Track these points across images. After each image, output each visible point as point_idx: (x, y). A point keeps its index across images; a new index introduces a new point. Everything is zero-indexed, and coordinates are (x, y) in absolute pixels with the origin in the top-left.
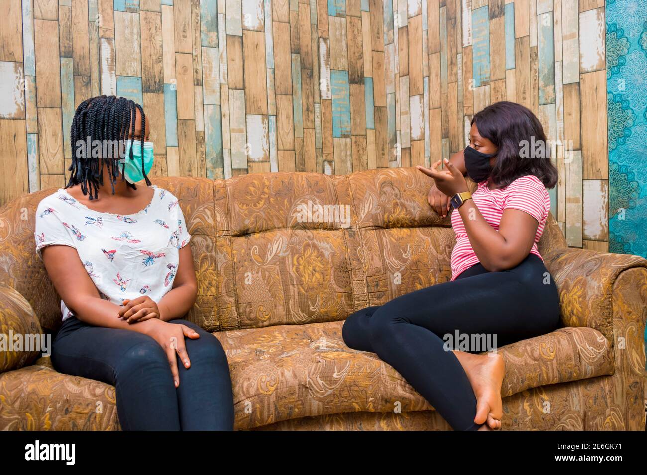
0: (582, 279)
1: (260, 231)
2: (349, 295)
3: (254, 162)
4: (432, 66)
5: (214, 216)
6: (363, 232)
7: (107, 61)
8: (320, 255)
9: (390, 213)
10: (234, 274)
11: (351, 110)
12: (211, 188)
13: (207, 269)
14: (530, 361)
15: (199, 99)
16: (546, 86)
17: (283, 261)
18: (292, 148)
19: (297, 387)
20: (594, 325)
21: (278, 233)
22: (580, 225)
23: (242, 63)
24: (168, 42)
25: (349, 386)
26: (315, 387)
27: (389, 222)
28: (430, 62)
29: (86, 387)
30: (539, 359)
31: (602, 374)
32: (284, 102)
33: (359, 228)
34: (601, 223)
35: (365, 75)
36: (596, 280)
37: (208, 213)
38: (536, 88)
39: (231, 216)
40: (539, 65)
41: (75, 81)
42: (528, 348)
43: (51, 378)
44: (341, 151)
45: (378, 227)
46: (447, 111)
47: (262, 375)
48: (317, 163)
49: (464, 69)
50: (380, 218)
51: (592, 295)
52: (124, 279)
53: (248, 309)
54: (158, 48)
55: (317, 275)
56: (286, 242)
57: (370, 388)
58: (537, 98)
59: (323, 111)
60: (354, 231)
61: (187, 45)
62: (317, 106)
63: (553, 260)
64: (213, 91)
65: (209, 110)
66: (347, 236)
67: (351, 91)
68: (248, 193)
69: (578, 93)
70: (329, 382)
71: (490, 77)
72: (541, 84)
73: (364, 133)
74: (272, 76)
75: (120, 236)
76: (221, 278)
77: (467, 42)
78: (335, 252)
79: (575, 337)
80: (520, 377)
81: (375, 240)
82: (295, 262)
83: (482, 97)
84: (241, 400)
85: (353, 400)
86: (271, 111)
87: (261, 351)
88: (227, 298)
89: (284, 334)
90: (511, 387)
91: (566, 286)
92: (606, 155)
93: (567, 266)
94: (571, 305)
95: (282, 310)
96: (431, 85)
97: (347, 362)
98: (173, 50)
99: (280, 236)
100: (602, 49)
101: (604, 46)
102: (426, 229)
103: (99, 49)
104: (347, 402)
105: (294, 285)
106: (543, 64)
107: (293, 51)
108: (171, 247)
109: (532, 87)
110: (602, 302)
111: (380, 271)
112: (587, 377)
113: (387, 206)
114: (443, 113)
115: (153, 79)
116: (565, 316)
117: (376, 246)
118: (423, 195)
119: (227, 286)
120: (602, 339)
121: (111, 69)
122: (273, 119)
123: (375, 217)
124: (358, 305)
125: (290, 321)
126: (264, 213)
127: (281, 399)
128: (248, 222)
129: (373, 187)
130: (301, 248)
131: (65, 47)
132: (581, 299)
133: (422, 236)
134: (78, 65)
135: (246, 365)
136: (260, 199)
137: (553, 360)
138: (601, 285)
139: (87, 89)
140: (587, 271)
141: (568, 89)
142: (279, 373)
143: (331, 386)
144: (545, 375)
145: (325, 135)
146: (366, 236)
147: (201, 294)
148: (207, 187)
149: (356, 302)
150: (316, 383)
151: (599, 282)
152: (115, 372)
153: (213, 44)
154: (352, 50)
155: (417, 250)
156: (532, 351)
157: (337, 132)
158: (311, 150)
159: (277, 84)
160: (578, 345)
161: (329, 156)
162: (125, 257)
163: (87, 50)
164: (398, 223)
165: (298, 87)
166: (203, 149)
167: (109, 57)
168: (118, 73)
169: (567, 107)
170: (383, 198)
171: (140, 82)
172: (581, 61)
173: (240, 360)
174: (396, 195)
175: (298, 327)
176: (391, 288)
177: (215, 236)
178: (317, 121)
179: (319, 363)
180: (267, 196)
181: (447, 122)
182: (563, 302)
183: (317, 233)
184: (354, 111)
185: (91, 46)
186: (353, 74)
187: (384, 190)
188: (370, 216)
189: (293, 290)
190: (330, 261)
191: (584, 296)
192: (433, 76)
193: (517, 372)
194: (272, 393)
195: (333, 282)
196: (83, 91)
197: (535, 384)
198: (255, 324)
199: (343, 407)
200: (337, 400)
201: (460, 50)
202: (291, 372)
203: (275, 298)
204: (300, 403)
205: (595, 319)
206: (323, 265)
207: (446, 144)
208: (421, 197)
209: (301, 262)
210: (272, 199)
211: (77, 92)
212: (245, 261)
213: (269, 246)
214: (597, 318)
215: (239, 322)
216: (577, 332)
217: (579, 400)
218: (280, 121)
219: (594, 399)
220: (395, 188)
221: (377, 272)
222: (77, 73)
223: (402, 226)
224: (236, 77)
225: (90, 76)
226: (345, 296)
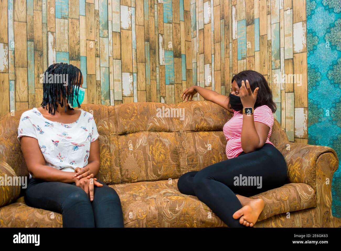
0: (300, 158)
1: (133, 133)
2: (178, 166)
3: (126, 97)
4: (216, 49)
5: (109, 125)
6: (185, 134)
7: (51, 43)
8: (163, 145)
9: (199, 124)
10: (119, 155)
11: (175, 71)
12: (107, 110)
13: (105, 152)
14: (276, 201)
15: (98, 64)
16: (276, 60)
17: (144, 148)
18: (145, 89)
19: (157, 215)
20: (306, 182)
21: (142, 134)
22: (293, 130)
23: (120, 46)
24: (82, 34)
25: (184, 214)
26: (167, 215)
27: (198, 128)
28: (215, 47)
29: (46, 215)
30: (281, 200)
31: (310, 207)
32: (141, 66)
33: (183, 132)
34: (304, 130)
35: (182, 53)
36: (307, 159)
37: (106, 123)
38: (270, 61)
39: (117, 125)
40: (272, 49)
41: (35, 54)
42: (274, 194)
43: (27, 210)
44: (169, 92)
45: (193, 131)
46: (224, 72)
47: (139, 209)
48: (157, 98)
49: (233, 51)
50: (194, 126)
51: (305, 167)
52: (62, 156)
53: (126, 173)
54: (78, 37)
55: (162, 155)
56: (146, 138)
57: (195, 215)
58: (271, 66)
59: (161, 71)
60: (181, 133)
61: (92, 36)
62: (157, 68)
63: (283, 149)
64: (105, 60)
65: (103, 70)
66: (177, 135)
67: (175, 61)
68: (126, 113)
69: (292, 63)
70: (173, 212)
71: (246, 55)
72: (273, 59)
73: (181, 83)
74: (135, 53)
75: (62, 134)
76: (113, 157)
77: (235, 37)
78: (171, 144)
79: (298, 189)
80: (271, 210)
81: (192, 137)
82: (151, 149)
83: (242, 65)
84: (128, 222)
85: (186, 222)
86: (135, 71)
87: (135, 195)
88: (115, 167)
89: (146, 186)
90: (266, 215)
91: (291, 162)
92: (306, 95)
93: (291, 152)
94: (294, 172)
95: (144, 174)
96: (216, 58)
97: (183, 202)
98: (85, 39)
99: (143, 135)
100: (305, 42)
101: (306, 40)
102: (217, 132)
103: (47, 37)
104: (183, 223)
105: (150, 161)
106: (274, 49)
107: (146, 40)
108: (88, 141)
109: (268, 60)
110: (311, 170)
111: (194, 153)
112: (303, 209)
113: (197, 120)
114: (222, 73)
115: (75, 53)
116: (291, 177)
117: (192, 141)
118: (215, 115)
119: (116, 161)
120: (311, 189)
121: (53, 48)
122: (135, 75)
123: (191, 126)
124: (183, 171)
125: (148, 180)
126: (135, 123)
127: (149, 221)
128: (127, 128)
129: (190, 110)
130: (153, 142)
131: (30, 36)
132: (299, 169)
133: (215, 135)
134: (36, 45)
135: (129, 203)
136: (132, 116)
137: (287, 200)
138: (310, 162)
139: (41, 58)
140: (302, 154)
141: (287, 62)
142: (148, 208)
143: (175, 214)
144: (283, 208)
145: (161, 83)
146: (187, 136)
147: (102, 165)
148: (105, 109)
149: (182, 170)
150: (167, 213)
151: (309, 160)
152: (62, 206)
153: (105, 36)
154: (175, 40)
155: (213, 143)
156: (276, 196)
157: (168, 82)
158: (154, 91)
159: (138, 57)
160: (299, 193)
161: (164, 94)
162: (63, 145)
163: (41, 38)
164: (203, 129)
165: (148, 58)
166: (99, 90)
167: (53, 42)
168: (57, 50)
169: (286, 71)
170: (195, 116)
171: (68, 55)
172: (294, 47)
173: (125, 200)
174: (202, 115)
175: (153, 182)
176: (200, 162)
177: (109, 135)
178: (158, 76)
179: (168, 203)
180: (136, 114)
181: (224, 77)
182: (290, 170)
183: (162, 134)
184: (176, 71)
185: (43, 36)
186: (175, 52)
187: (196, 112)
188: (189, 126)
189: (150, 163)
190: (169, 148)
191: (301, 167)
192: (217, 54)
193: (269, 207)
194: (144, 219)
195: (170, 159)
196: (39, 59)
197: (278, 213)
198: (130, 181)
199: (181, 225)
200: (178, 222)
201: (231, 41)
202: (154, 207)
203: (140, 167)
204: (159, 223)
205: (307, 179)
206: (165, 150)
207: (223, 89)
208: (214, 116)
209: (154, 149)
210: (138, 116)
211: (35, 59)
212: (125, 148)
213: (137, 140)
214: (308, 179)
215: (121, 180)
216: (298, 186)
217: (300, 221)
218: (139, 76)
219: (307, 220)
220: (201, 112)
221: (192, 154)
222: (35, 50)
223: (205, 131)
224: (117, 53)
225: (42, 51)
226: (176, 166)
